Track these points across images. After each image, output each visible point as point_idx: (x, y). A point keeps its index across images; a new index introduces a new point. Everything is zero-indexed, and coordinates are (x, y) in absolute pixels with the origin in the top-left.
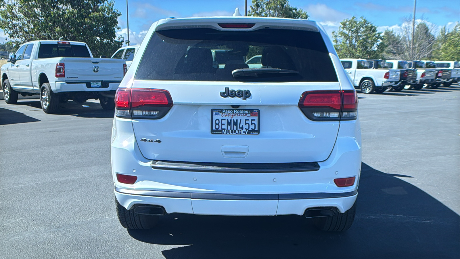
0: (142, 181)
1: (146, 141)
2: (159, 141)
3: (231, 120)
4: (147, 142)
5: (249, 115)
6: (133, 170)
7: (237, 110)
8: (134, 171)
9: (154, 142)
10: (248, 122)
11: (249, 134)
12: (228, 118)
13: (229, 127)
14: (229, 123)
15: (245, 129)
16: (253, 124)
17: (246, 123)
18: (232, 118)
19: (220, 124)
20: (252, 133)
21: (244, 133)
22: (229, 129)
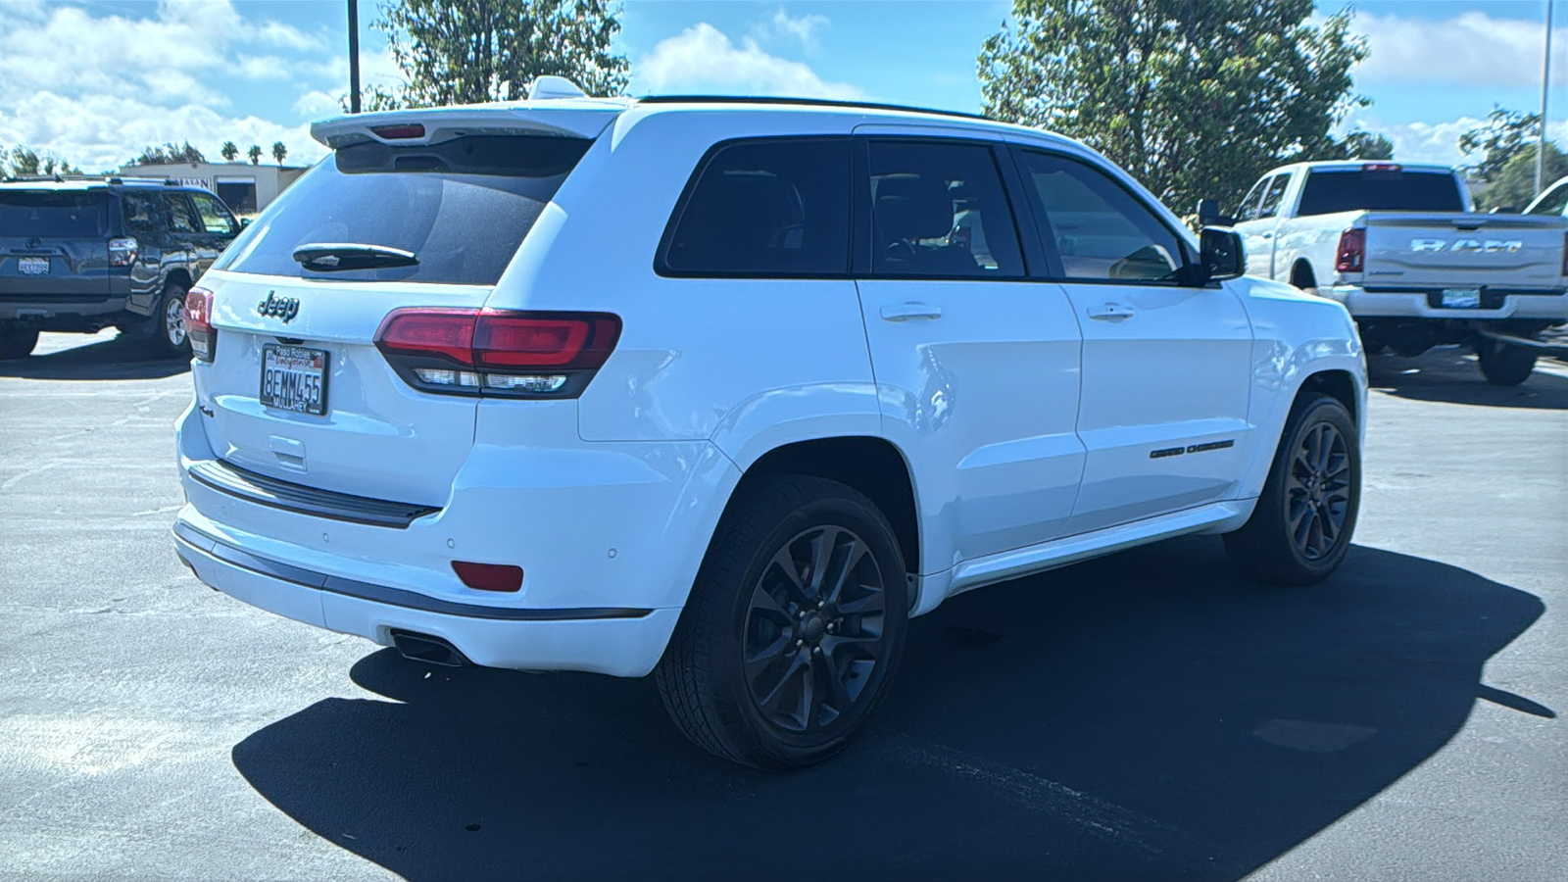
3: (287, 373)
5: (312, 364)
7: (296, 349)
10: (310, 382)
11: (308, 412)
12: (284, 369)
13: (284, 391)
14: (284, 383)
15: (303, 399)
16: (315, 387)
17: (307, 386)
18: (290, 368)
19: (273, 383)
20: (311, 410)
21: (302, 408)
22: (284, 396)
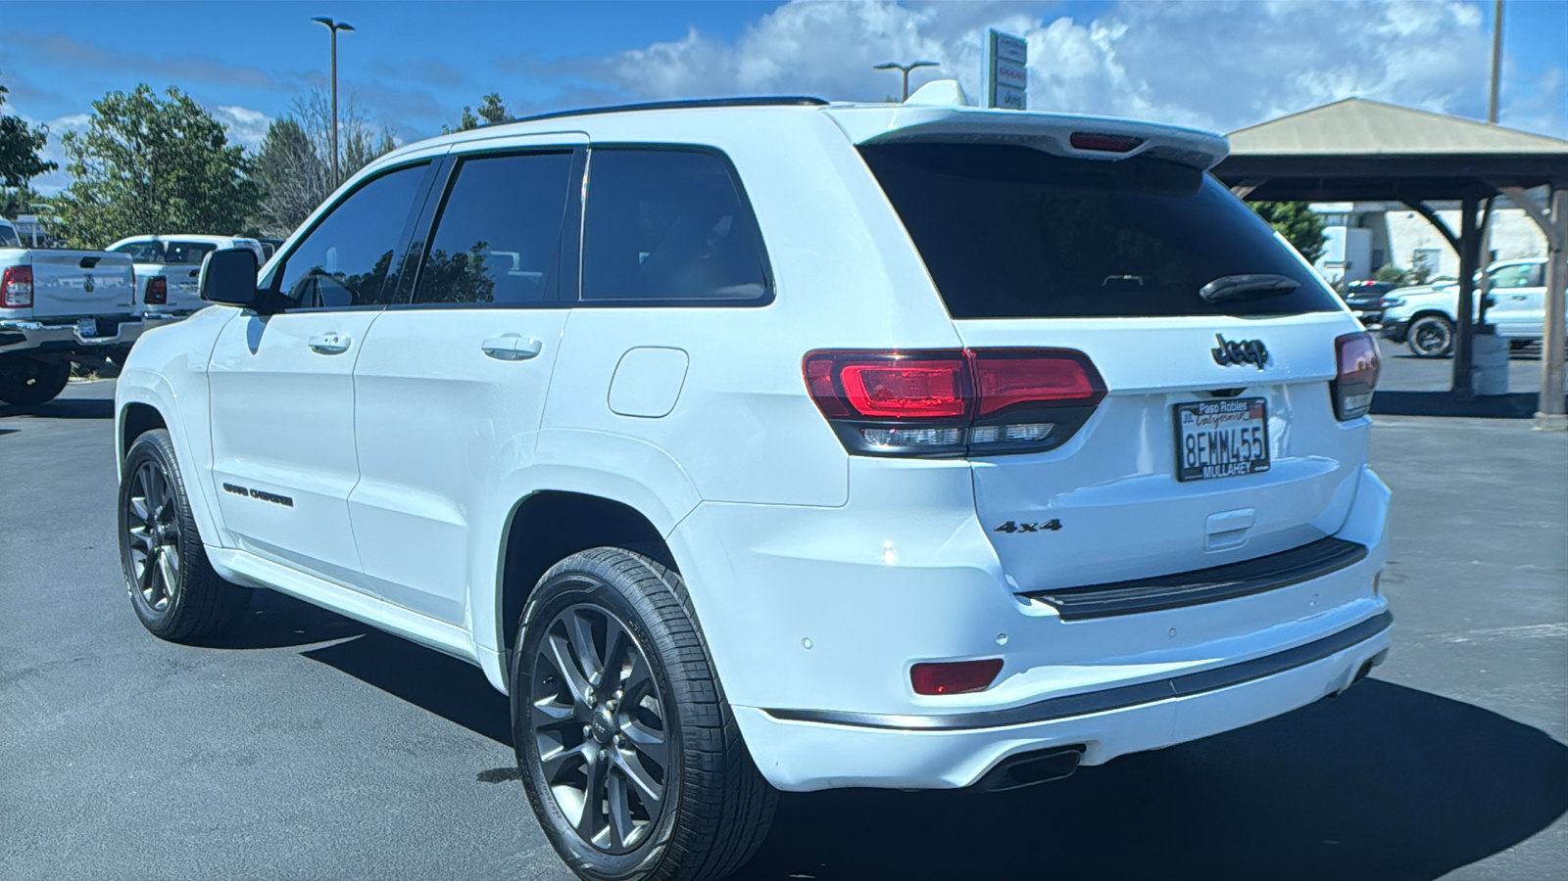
0: (1023, 673)
1: (1012, 531)
2: (1055, 525)
3: (1216, 433)
4: (1015, 532)
5: (1247, 415)
6: (999, 637)
7: (1228, 402)
8: (1003, 641)
9: (1040, 531)
10: (1248, 436)
11: (1252, 471)
12: (1209, 428)
13: (1214, 456)
14: (1212, 446)
15: (1241, 459)
16: (1256, 440)
17: (1245, 441)
18: (1217, 427)
19: (1196, 450)
20: (1257, 469)
21: (1245, 470)
22: (1214, 462)
